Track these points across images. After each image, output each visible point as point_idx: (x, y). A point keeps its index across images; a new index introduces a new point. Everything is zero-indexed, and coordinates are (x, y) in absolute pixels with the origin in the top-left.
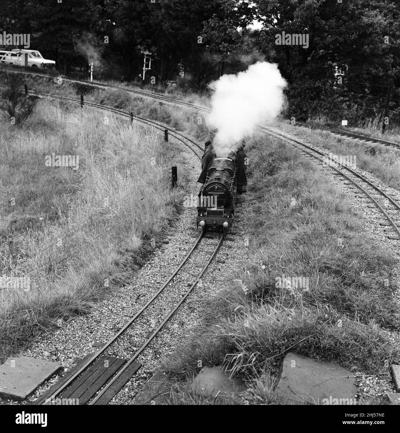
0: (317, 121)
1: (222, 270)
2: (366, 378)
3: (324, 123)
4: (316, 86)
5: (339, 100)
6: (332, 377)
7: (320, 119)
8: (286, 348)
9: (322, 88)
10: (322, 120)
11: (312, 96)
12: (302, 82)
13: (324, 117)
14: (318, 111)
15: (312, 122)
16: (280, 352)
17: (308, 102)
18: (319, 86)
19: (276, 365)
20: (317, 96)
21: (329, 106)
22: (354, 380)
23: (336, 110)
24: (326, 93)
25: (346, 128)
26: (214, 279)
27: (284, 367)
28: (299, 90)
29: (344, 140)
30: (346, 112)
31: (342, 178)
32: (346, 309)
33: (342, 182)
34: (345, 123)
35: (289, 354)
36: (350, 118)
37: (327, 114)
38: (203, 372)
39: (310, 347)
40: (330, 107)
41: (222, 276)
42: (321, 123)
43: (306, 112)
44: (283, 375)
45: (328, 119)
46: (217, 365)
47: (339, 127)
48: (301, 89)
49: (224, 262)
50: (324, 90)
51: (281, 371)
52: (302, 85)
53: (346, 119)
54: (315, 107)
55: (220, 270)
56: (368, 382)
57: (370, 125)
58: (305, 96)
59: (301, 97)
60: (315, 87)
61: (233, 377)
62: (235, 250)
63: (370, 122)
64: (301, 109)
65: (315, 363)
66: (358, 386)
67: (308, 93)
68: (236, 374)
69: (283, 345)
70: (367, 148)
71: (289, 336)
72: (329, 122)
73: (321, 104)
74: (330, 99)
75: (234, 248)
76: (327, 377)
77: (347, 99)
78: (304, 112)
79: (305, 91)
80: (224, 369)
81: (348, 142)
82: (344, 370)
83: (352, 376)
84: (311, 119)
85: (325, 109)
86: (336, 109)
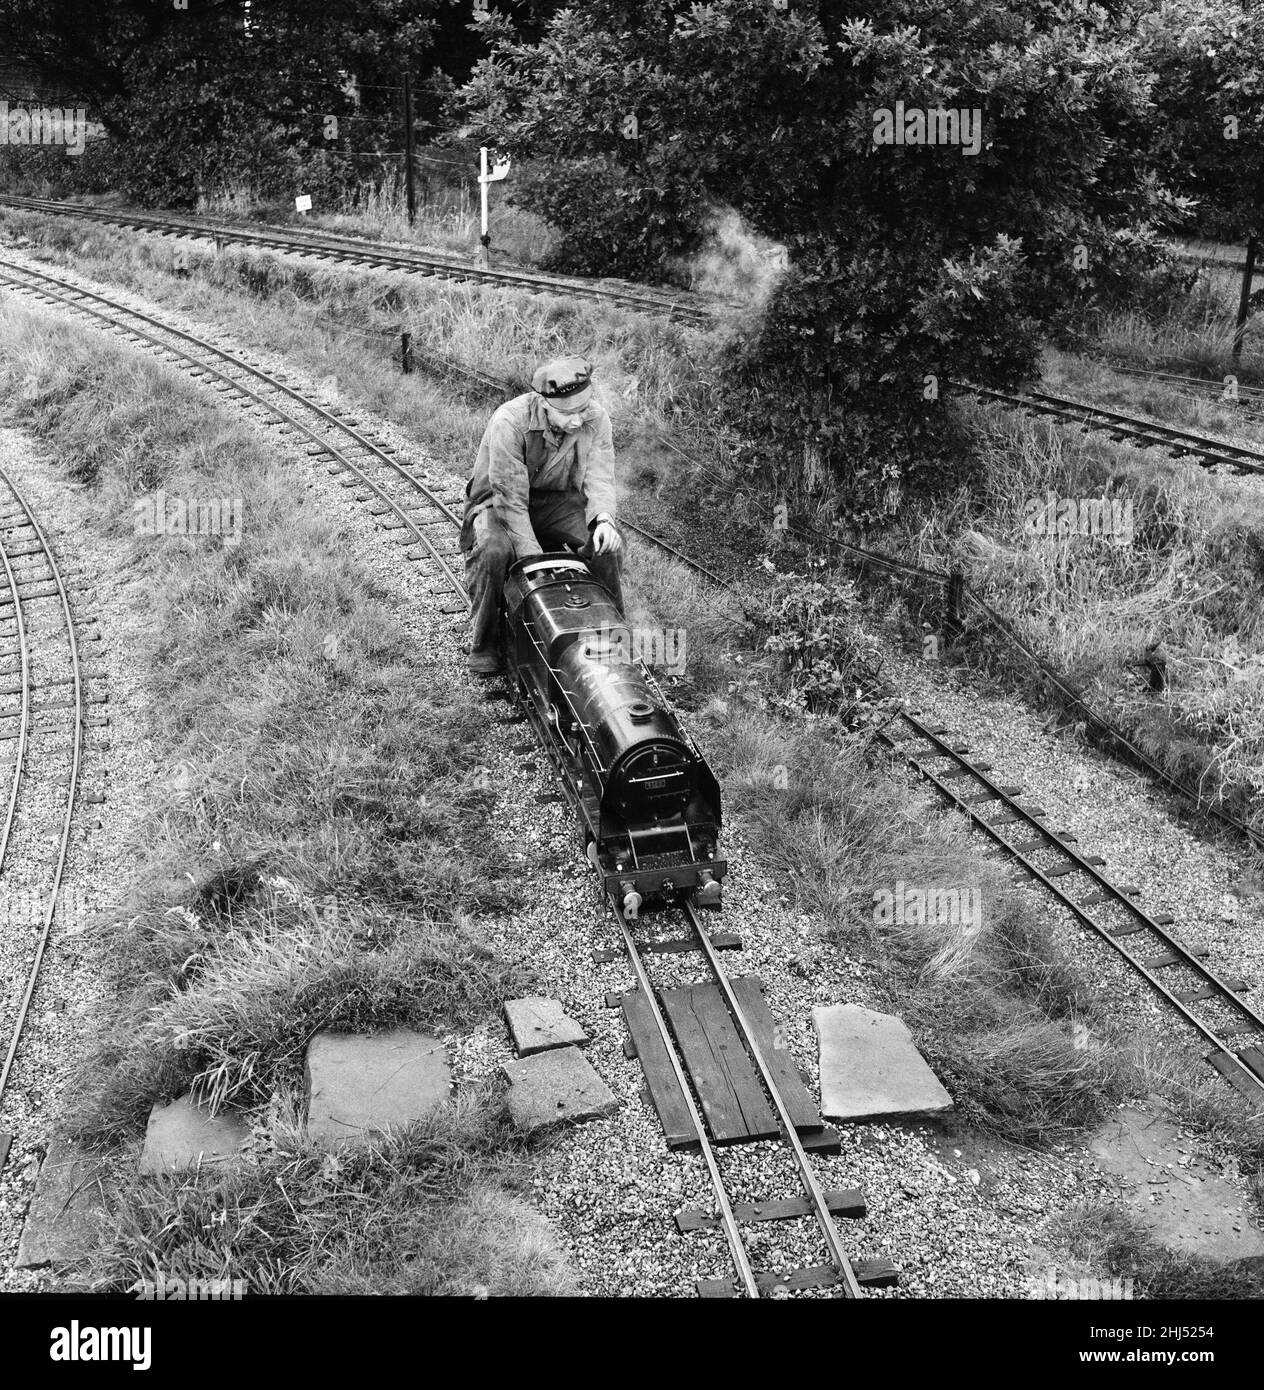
0: (226, 204)
1: (107, 826)
2: (463, 1044)
3: (249, 209)
4: (201, 101)
5: (275, 135)
6: (404, 1061)
7: (232, 197)
8: (307, 1028)
9: (220, 105)
10: (238, 201)
11: (196, 133)
12: (158, 94)
13: (243, 192)
14: (221, 175)
15: (213, 209)
16: (297, 1042)
17: (190, 151)
18: (211, 100)
19: (296, 1069)
20: (211, 132)
21: (250, 156)
22: (444, 1054)
23: (272, 169)
24: (234, 118)
25: (309, 219)
26: (96, 858)
27: (312, 1072)
28: (156, 117)
29: (315, 270)
30: (300, 170)
31: (333, 465)
32: (404, 899)
33: (336, 480)
34: (303, 203)
35: (316, 1039)
36: (315, 188)
37: (251, 181)
38: (154, 1122)
39: (353, 1013)
40: (253, 160)
41: (112, 840)
42: (239, 210)
43: (188, 181)
44: (314, 1089)
45: (256, 196)
46: (178, 1096)
47: (291, 217)
48: (161, 116)
49: (104, 800)
50: (229, 111)
51: (308, 1080)
52: (161, 102)
53: (307, 191)
54: (213, 164)
55: (100, 826)
56: (468, 1052)
57: (372, 201)
58: (177, 135)
59: (164, 136)
60: (200, 105)
61: (218, 1114)
62: (119, 752)
63: (372, 194)
64: (172, 173)
65: (368, 1042)
66: (452, 1065)
67: (183, 124)
68: (222, 1105)
69: (299, 1025)
70: (379, 291)
71: (307, 1003)
72: (261, 205)
73: (228, 155)
74: (248, 136)
75: (116, 747)
76: (393, 1065)
77: (297, 130)
78: (182, 181)
79: (173, 118)
80: (196, 1101)
81: (326, 276)
82: (422, 1039)
83: (438, 1047)
84: (208, 199)
85: (242, 168)
86: (273, 163)
